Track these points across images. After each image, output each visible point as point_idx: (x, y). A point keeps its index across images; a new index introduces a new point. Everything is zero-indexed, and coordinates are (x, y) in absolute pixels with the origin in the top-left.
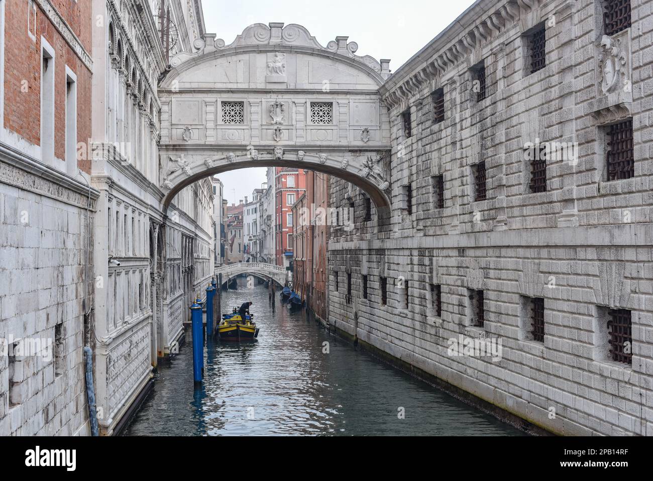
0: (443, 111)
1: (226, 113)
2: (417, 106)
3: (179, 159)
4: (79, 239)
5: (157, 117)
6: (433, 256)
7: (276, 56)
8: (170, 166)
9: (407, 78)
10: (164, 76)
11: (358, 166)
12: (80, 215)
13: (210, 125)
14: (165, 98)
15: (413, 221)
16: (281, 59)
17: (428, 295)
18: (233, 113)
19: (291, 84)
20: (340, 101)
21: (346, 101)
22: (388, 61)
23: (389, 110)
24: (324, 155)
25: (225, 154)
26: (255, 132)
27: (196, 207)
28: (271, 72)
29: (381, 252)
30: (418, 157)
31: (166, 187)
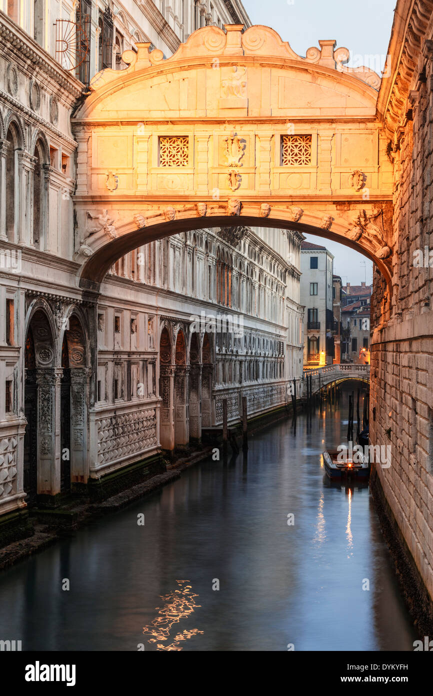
1: (165, 152)
3: (100, 216)
5: (72, 159)
7: (234, 71)
8: (89, 225)
10: (83, 103)
11: (346, 224)
13: (143, 169)
14: (83, 132)
16: (240, 76)
18: (174, 152)
19: (254, 110)
20: (321, 133)
21: (331, 133)
25: (162, 209)
26: (203, 178)
28: (226, 93)
31: (83, 254)
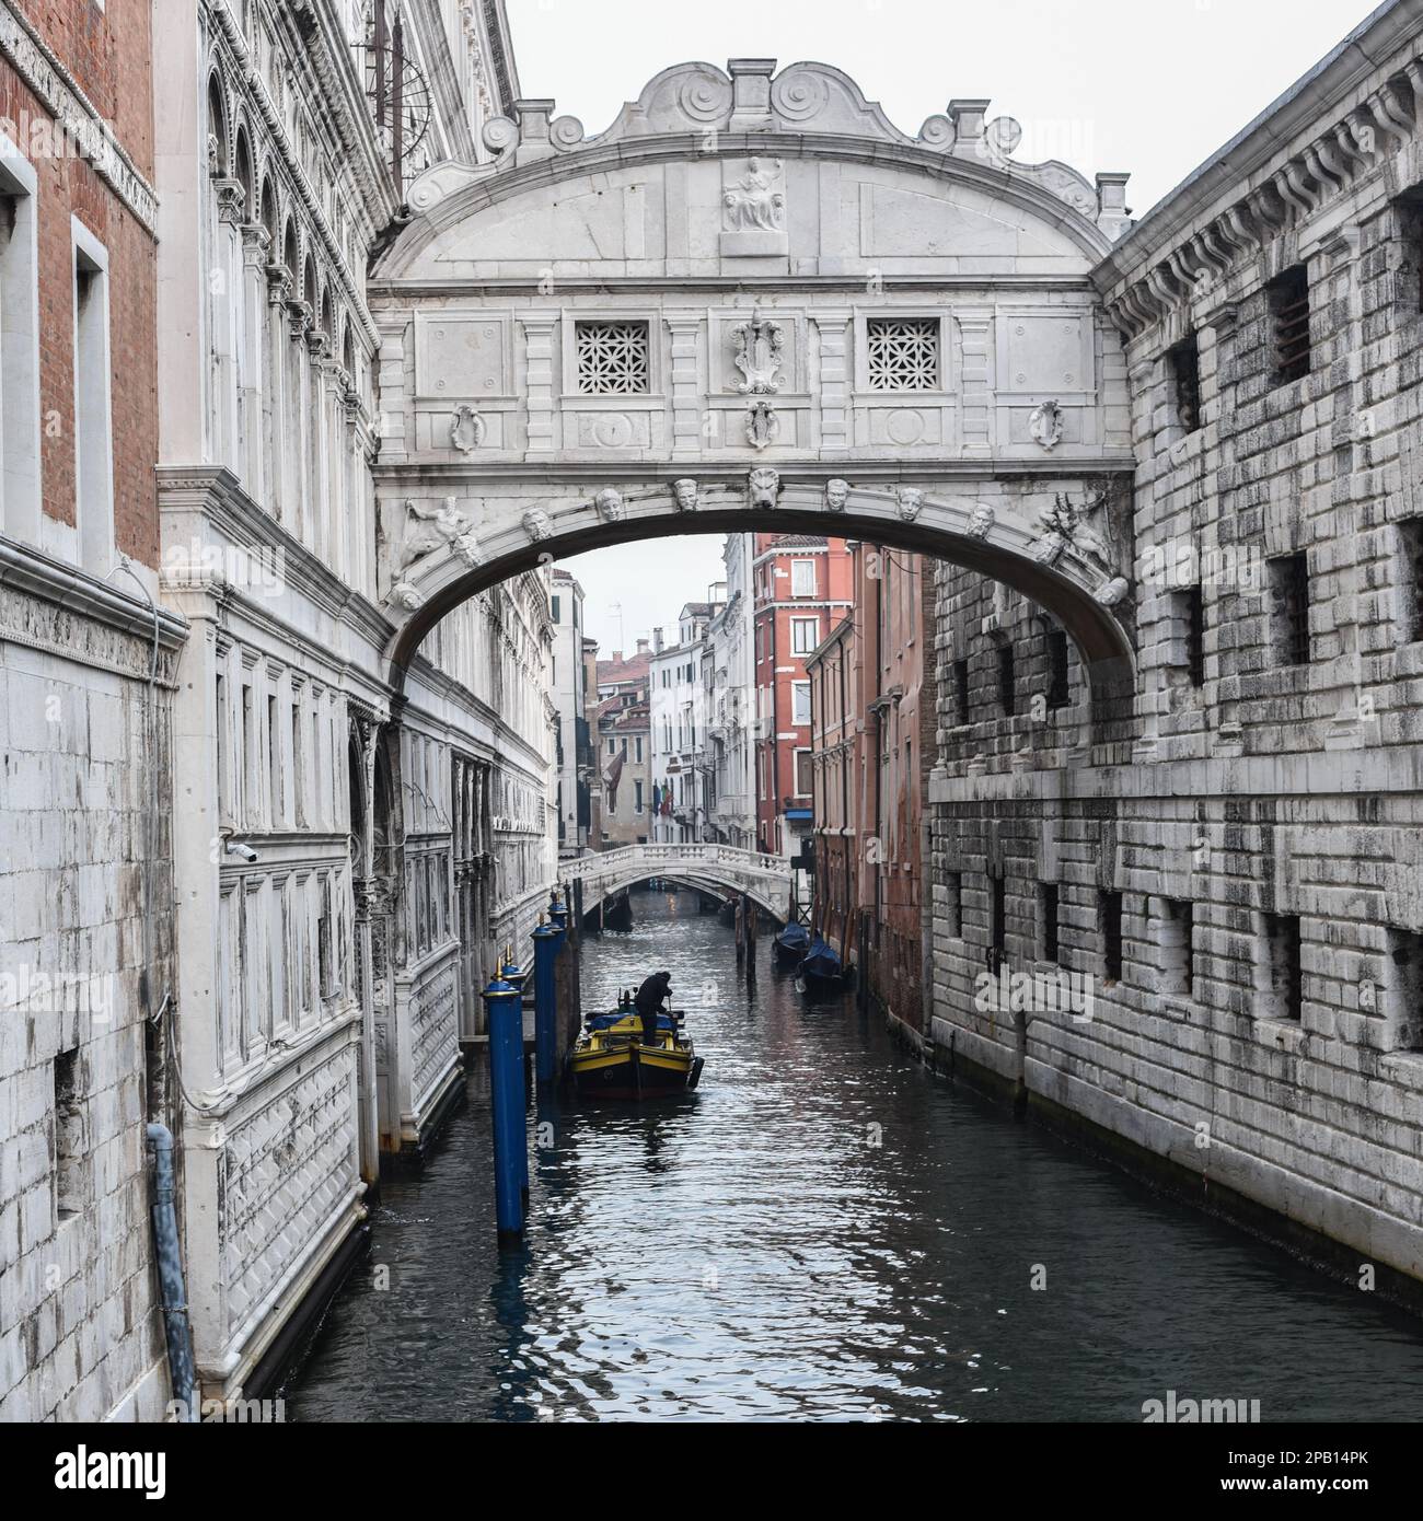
0: (1305, 344)
1: (589, 360)
2: (1218, 326)
3: (440, 513)
4: (125, 779)
5: (368, 377)
6: (1276, 823)
7: (752, 169)
8: (413, 535)
9: (1186, 235)
10: (389, 243)
11: (1025, 528)
12: (126, 699)
13: (541, 399)
14: (391, 312)
15: (1208, 707)
16: (768, 179)
17: (1258, 950)
18: (612, 359)
19: (804, 261)
20: (963, 315)
21: (985, 315)
22: (1121, 180)
23: (1125, 339)
24: (912, 493)
25: (591, 494)
26: (684, 421)
27: (496, 666)
28: (736, 221)
29: (1102, 807)
30: (1223, 494)
31: (401, 604)
